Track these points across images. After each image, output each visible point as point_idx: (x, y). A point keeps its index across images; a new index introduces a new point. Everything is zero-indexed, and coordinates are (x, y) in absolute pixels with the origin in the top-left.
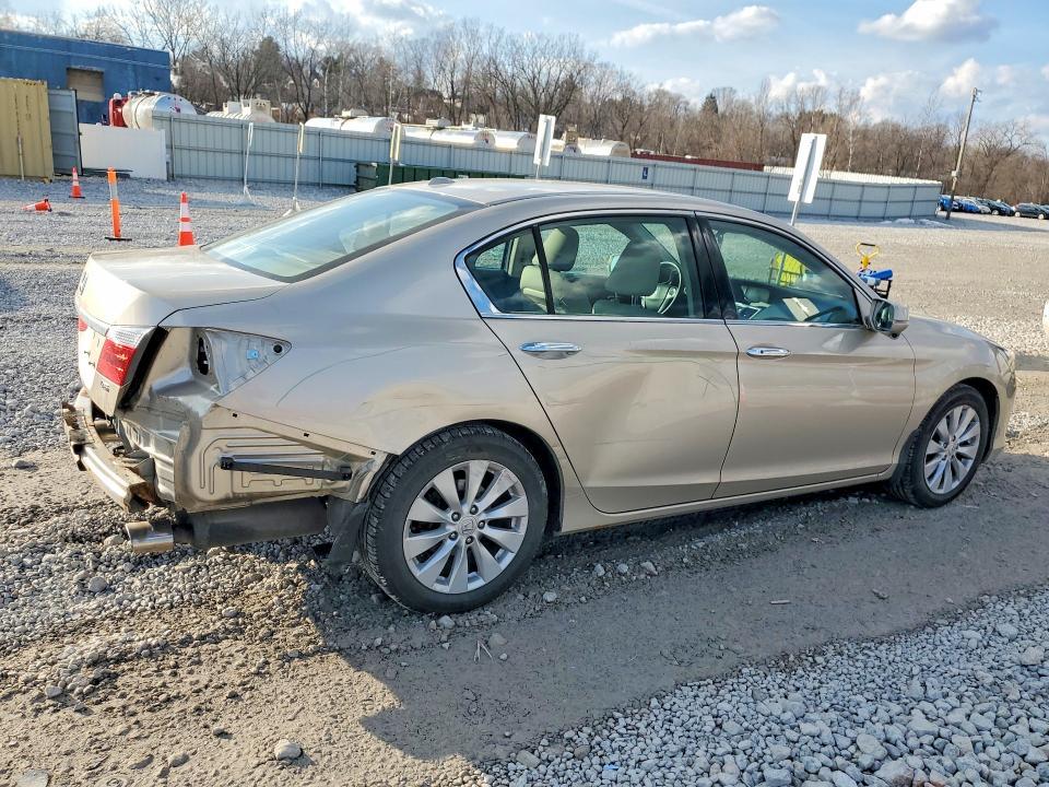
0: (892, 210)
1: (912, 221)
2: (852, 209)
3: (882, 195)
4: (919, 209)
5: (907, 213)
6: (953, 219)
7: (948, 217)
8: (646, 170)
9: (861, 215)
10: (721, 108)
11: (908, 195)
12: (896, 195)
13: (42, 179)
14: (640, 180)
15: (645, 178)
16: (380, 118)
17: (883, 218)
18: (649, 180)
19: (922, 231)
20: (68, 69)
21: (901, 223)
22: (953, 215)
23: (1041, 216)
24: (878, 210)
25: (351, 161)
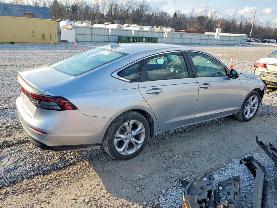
0: (237, 42)
1: (242, 45)
2: (227, 43)
3: (234, 39)
4: (242, 42)
5: (240, 43)
6: (251, 44)
7: (249, 44)
8: (181, 35)
9: (229, 44)
10: (178, 16)
11: (240, 38)
12: (237, 39)
13: (56, 44)
14: (180, 37)
15: (181, 37)
16: (118, 24)
17: (235, 44)
18: (182, 37)
19: (245, 48)
20: (24, 13)
21: (239, 45)
22: (250, 43)
23: (267, 42)
24: (233, 43)
25: (117, 36)
